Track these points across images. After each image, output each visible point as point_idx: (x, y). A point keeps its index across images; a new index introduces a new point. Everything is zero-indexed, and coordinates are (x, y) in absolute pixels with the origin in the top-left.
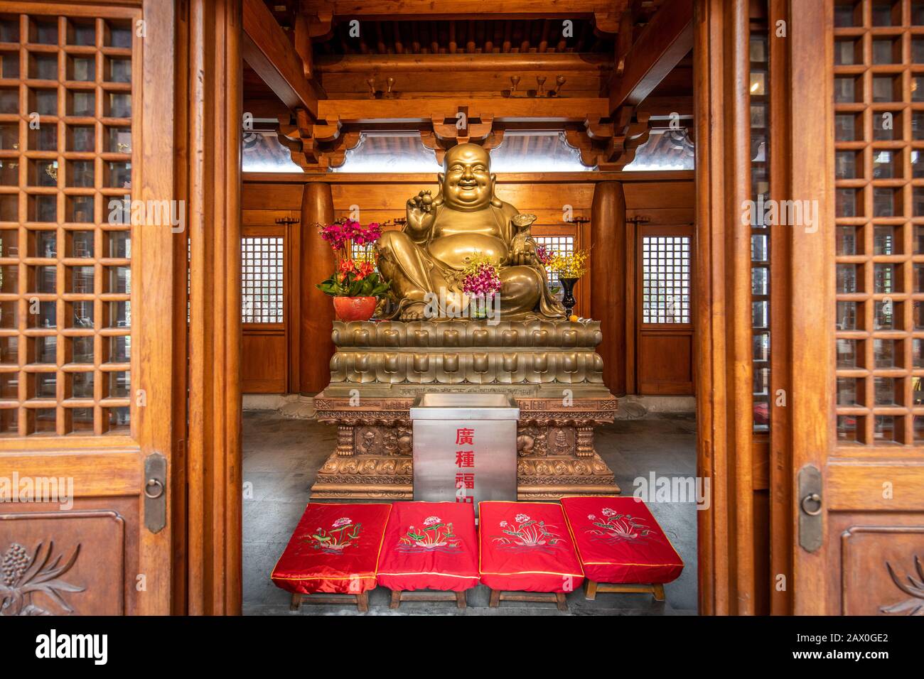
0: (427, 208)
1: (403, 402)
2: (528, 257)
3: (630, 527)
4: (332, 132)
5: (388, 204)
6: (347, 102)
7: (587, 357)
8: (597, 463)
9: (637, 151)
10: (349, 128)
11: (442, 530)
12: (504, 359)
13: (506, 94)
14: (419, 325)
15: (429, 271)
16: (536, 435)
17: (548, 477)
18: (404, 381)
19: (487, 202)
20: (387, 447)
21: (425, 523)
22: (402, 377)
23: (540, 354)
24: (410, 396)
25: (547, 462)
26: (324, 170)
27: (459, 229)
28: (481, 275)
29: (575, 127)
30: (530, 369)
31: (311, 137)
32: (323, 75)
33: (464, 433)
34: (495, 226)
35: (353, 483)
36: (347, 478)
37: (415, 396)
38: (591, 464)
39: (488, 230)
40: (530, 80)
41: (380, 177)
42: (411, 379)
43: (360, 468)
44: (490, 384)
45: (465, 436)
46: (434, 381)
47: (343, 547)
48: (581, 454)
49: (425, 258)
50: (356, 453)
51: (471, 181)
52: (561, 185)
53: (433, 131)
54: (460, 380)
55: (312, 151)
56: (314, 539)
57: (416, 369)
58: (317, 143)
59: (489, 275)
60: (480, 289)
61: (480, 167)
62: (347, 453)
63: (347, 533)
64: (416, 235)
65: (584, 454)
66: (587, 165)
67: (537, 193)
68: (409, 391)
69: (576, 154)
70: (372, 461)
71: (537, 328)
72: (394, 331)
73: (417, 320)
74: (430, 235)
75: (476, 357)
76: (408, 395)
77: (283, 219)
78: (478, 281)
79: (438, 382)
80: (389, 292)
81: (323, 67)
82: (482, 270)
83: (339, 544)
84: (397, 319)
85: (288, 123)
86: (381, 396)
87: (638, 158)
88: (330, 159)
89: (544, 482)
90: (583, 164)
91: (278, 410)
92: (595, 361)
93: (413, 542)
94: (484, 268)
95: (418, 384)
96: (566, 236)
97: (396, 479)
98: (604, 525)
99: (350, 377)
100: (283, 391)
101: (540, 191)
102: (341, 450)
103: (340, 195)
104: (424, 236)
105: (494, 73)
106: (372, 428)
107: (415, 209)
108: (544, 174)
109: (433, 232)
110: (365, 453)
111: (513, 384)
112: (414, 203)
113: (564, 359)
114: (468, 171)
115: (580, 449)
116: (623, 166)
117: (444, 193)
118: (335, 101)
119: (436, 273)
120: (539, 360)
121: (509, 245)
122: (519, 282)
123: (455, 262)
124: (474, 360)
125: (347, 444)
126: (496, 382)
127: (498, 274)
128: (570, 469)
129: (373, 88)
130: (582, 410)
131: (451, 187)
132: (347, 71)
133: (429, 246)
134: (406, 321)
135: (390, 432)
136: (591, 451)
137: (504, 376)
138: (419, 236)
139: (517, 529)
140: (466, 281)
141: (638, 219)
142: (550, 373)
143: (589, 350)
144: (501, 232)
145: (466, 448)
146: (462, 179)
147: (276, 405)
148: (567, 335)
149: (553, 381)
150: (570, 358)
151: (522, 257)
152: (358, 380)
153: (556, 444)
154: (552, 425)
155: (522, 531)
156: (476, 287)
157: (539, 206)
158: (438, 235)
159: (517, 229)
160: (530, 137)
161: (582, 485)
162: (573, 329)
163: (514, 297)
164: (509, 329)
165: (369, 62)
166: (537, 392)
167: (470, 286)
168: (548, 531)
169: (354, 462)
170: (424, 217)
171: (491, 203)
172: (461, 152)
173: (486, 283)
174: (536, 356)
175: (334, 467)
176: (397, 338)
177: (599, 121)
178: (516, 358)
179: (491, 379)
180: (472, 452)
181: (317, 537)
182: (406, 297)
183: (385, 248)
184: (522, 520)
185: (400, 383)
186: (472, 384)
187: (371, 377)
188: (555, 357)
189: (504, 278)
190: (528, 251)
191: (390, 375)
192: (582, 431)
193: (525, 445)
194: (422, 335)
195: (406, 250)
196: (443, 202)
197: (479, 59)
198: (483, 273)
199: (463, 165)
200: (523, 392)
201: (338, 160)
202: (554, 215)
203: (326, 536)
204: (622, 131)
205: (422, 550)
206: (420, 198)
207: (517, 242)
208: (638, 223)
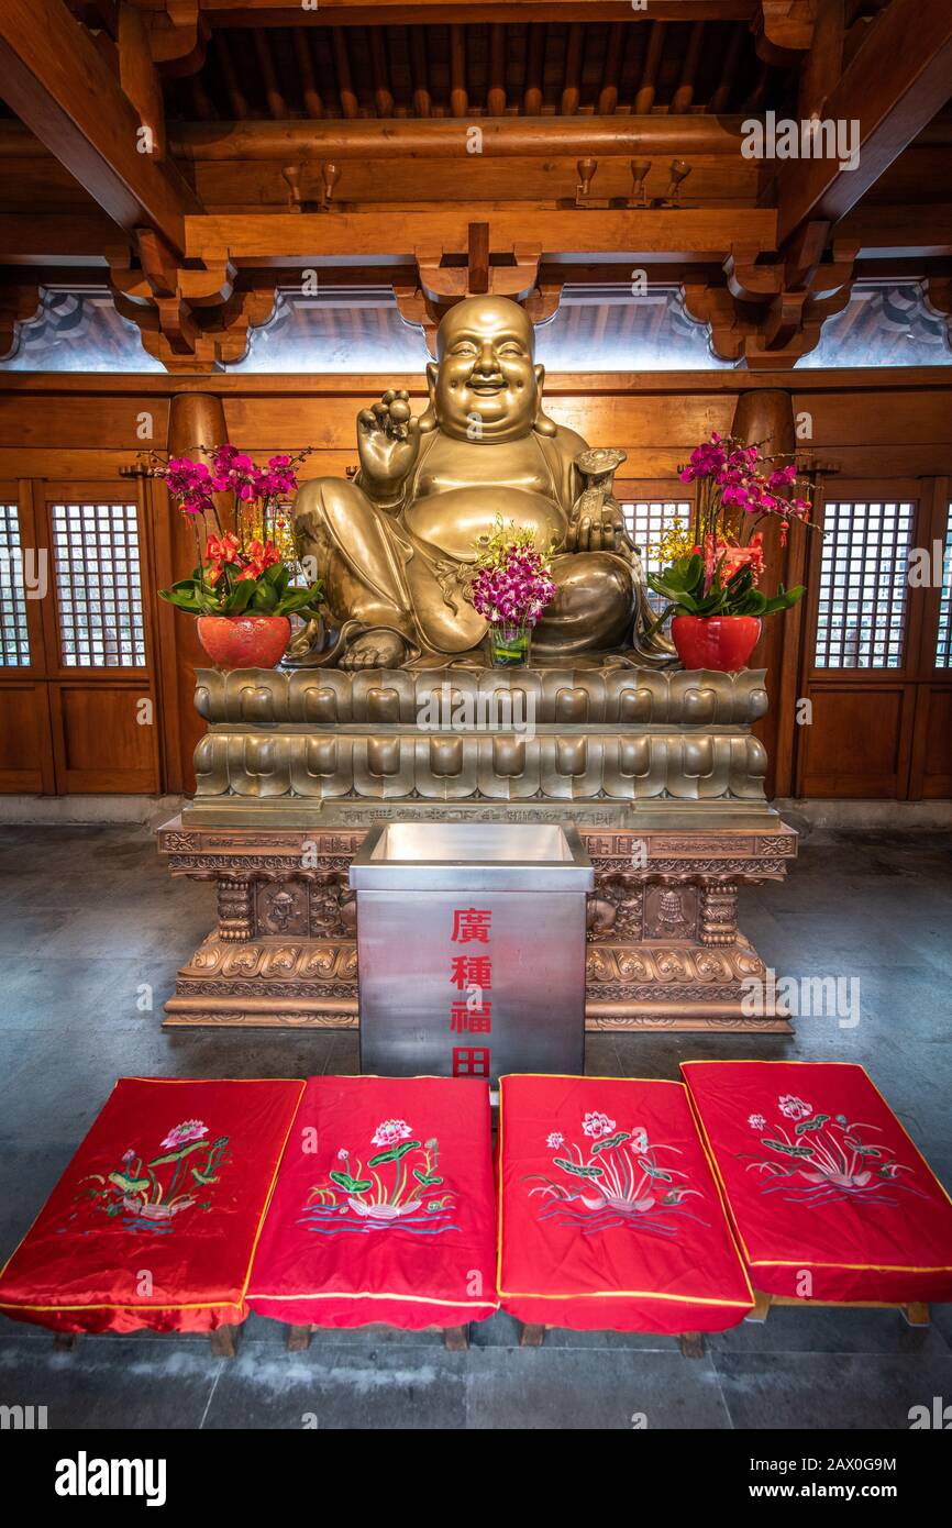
0: (400, 432)
1: (346, 837)
2: (609, 535)
3: (849, 1153)
4: (213, 284)
5: (334, 438)
6: (243, 220)
7: (735, 743)
8: (744, 956)
9: (824, 328)
10: (254, 277)
11: (413, 1160)
12: (558, 749)
13: (568, 203)
14: (378, 678)
15: (403, 563)
16: (620, 900)
17: (643, 986)
18: (349, 793)
19: (524, 425)
20: (319, 922)
21: (374, 1140)
22: (344, 784)
23: (634, 737)
24: (361, 825)
25: (642, 954)
26: (206, 367)
27: (468, 479)
28: (512, 569)
29: (704, 273)
30: (614, 769)
31: (174, 296)
32: (198, 166)
33: (469, 919)
34: (541, 473)
35: (247, 994)
36: (236, 987)
37: (370, 825)
38: (731, 960)
39: (527, 481)
40: (615, 174)
41: (317, 383)
42: (362, 790)
43: (264, 965)
44: (528, 800)
45: (471, 923)
46: (411, 794)
47: (175, 1209)
48: (710, 939)
49: (396, 538)
50: (256, 933)
51: (493, 377)
52: (671, 399)
53: (420, 287)
54: (466, 792)
55: (177, 326)
56: (109, 1184)
57: (374, 769)
58: (188, 312)
59: (528, 570)
60: (508, 600)
61: (511, 345)
62: (238, 934)
63: (190, 1168)
64: (376, 489)
65: (716, 939)
66: (723, 359)
67: (624, 415)
68: (359, 815)
69: (701, 336)
70: (287, 949)
71: (629, 684)
72: (323, 691)
73: (375, 666)
74: (410, 490)
75: (498, 743)
76: (357, 823)
77: (132, 467)
78: (504, 582)
79: (419, 795)
80: (321, 606)
81: (197, 149)
82: (513, 558)
83: (167, 1204)
84: (334, 664)
85: (127, 266)
86: (299, 824)
87: (826, 343)
88: (218, 345)
89: (635, 996)
90: (715, 356)
91: (145, 823)
92: (750, 754)
93: (343, 1197)
94: (517, 554)
95: (378, 799)
96: (677, 501)
97: (335, 989)
98: (790, 1148)
99: (236, 785)
100: (151, 790)
101: (631, 410)
102: (226, 928)
103: (240, 422)
104: (395, 491)
105: (543, 161)
106: (289, 885)
107: (375, 434)
108: (638, 374)
109: (416, 486)
110: (275, 933)
111: (577, 800)
112: (372, 418)
113: (685, 748)
114: (487, 352)
115: (709, 928)
116: (795, 359)
117: (440, 406)
118: (220, 218)
119: (420, 568)
120: (631, 751)
121: (569, 512)
122: (593, 586)
123: (459, 545)
124: (495, 750)
125: (237, 916)
126: (541, 797)
127: (548, 569)
128: (689, 970)
129: (296, 189)
130: (720, 855)
131: (452, 391)
132: (244, 158)
133: (407, 514)
134: (353, 668)
135: (325, 893)
136: (732, 933)
137: (558, 783)
138: (385, 492)
139: (587, 1157)
140: (478, 584)
141: (818, 467)
142: (654, 778)
143: (739, 730)
144: (553, 486)
145: (474, 949)
146: (477, 371)
147: (142, 814)
148: (694, 698)
149: (660, 795)
150: (698, 746)
151: (596, 535)
152: (252, 791)
153: (661, 917)
154: (656, 881)
155: (597, 1163)
156: (500, 595)
157: (626, 440)
158: (426, 490)
159: (585, 480)
160: (611, 307)
161: (713, 1001)
162: (707, 685)
163: (581, 617)
164: (570, 685)
165: (289, 136)
166: (626, 818)
167: (486, 594)
168: (661, 1165)
169: (251, 952)
170: (394, 451)
171: (535, 427)
172: (472, 313)
173: (521, 587)
174: (625, 742)
175: (211, 961)
176: (333, 703)
177: (755, 258)
178: (584, 747)
179: (529, 790)
180: (487, 958)
181: (119, 1180)
182: (354, 618)
183: (310, 513)
184: (597, 1130)
185: (341, 798)
186: (491, 800)
187: (281, 785)
188: (666, 743)
189: (562, 578)
190: (610, 522)
191: (320, 782)
192: (715, 892)
193: (597, 920)
194: (384, 698)
195: (356, 521)
196: (436, 425)
197: (511, 129)
198: (516, 565)
199: (476, 341)
200: (596, 818)
201: (235, 349)
202: (656, 458)
203: (141, 1177)
204: (803, 279)
205: (361, 1226)
206: (385, 406)
207: (586, 505)
208: (818, 475)
